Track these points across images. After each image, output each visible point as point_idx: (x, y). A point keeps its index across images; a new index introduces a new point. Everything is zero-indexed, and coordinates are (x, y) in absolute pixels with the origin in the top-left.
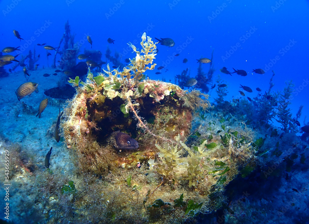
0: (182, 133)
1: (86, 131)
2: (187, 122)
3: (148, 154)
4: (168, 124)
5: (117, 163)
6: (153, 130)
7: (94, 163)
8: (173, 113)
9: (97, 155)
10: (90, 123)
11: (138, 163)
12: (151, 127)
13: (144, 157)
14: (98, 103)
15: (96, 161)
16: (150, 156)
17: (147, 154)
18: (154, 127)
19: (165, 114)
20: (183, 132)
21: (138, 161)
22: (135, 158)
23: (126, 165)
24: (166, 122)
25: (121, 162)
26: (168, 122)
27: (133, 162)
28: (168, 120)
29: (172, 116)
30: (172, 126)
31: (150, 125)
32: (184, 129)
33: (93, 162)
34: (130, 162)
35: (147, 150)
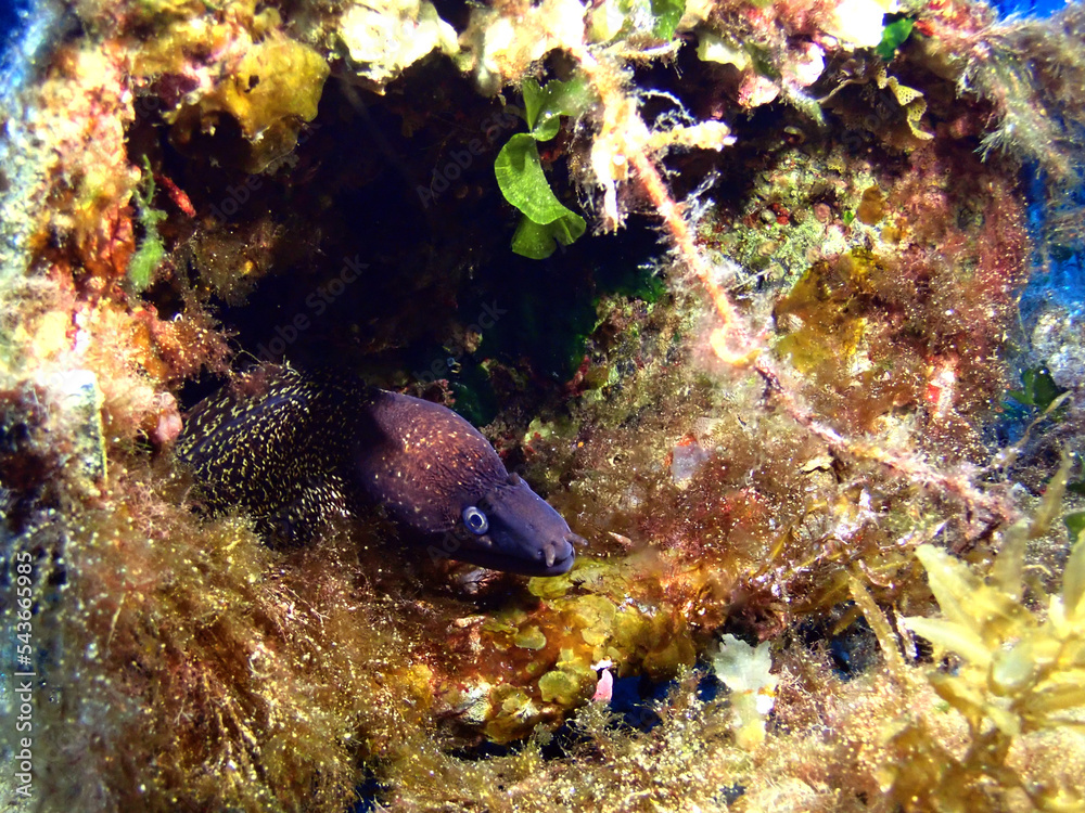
0: (935, 390)
1: (151, 421)
2: (980, 289)
3: (673, 587)
4: (796, 305)
5: (419, 685)
6: (657, 353)
7: (234, 733)
8: (855, 204)
9: (260, 650)
10: (168, 332)
11: (597, 668)
12: (635, 328)
13: (643, 609)
14: (259, 127)
15: (253, 706)
16: (689, 604)
17: (665, 585)
18: (665, 334)
19: (768, 215)
20: (945, 376)
21: (597, 653)
22: (567, 632)
23: (497, 699)
24: (782, 282)
25: (449, 670)
26: (797, 290)
27: (551, 666)
28: (803, 264)
29: (835, 231)
30: (839, 321)
31: (629, 310)
32: (957, 352)
33: (228, 722)
34: (530, 669)
35: (662, 547)
